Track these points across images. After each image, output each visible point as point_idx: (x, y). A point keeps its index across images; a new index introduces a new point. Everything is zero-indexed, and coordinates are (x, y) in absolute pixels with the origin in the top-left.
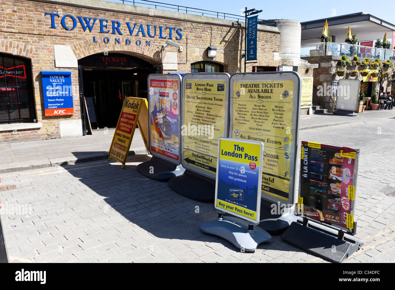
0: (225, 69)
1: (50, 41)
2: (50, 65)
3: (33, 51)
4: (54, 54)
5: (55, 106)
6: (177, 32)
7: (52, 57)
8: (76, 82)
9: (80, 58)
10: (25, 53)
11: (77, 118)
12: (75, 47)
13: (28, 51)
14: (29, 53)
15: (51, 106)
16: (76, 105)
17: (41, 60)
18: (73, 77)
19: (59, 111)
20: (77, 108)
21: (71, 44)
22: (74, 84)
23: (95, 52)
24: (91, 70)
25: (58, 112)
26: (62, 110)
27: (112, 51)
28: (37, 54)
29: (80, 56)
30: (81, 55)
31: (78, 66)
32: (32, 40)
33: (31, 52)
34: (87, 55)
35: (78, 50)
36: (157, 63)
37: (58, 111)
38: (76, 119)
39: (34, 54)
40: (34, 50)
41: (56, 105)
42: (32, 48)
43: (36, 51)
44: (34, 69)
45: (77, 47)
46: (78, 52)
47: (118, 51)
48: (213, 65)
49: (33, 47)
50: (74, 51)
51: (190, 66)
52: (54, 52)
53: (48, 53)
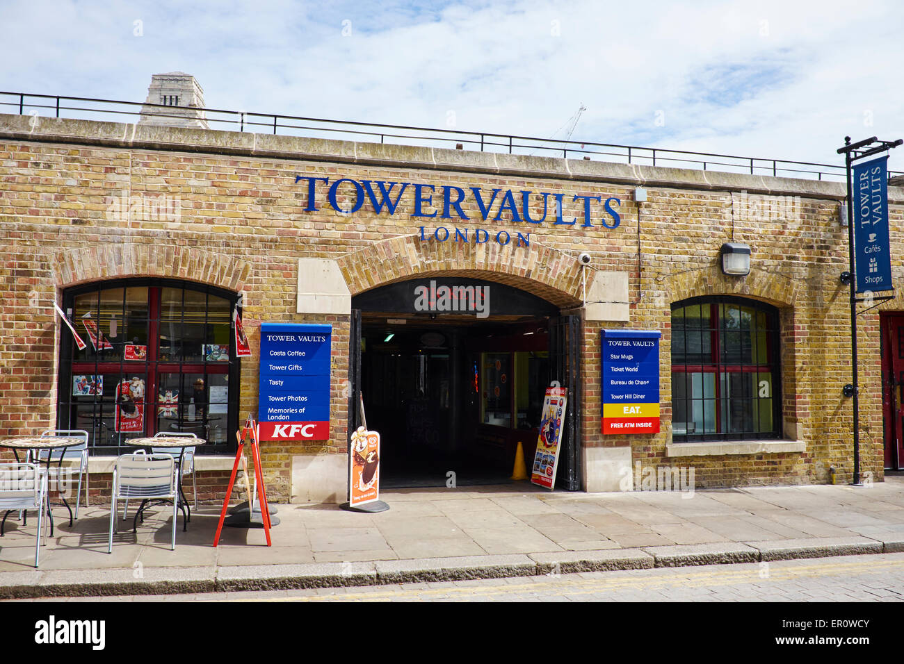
0: (786, 320)
1: (290, 248)
2: (283, 307)
3: (249, 273)
4: (297, 280)
5: (283, 414)
6: (607, 208)
7: (290, 288)
8: (343, 353)
9: (358, 291)
10: (231, 278)
11: (336, 449)
12: (348, 262)
13: (236, 275)
14: (238, 280)
15: (274, 414)
16: (338, 416)
17: (264, 297)
18: (336, 339)
19: (290, 428)
20: (340, 422)
21: (339, 255)
22: (338, 357)
23: (396, 273)
24: (404, 322)
25: (287, 431)
26: (300, 426)
27: (443, 271)
28: (256, 282)
29: (359, 286)
30: (361, 282)
31: (353, 312)
32: (250, 247)
33: (243, 278)
34: (377, 281)
35: (355, 269)
36: (568, 304)
37: (286, 426)
38: (335, 452)
39: (250, 281)
40: (251, 271)
41: (287, 411)
42: (246, 265)
43: (256, 274)
44: (245, 317)
45: (354, 262)
46: (356, 274)
47: (460, 271)
48: (742, 307)
49: (250, 265)
50: (344, 272)
51: (670, 310)
52: (297, 276)
53: (282, 279)
